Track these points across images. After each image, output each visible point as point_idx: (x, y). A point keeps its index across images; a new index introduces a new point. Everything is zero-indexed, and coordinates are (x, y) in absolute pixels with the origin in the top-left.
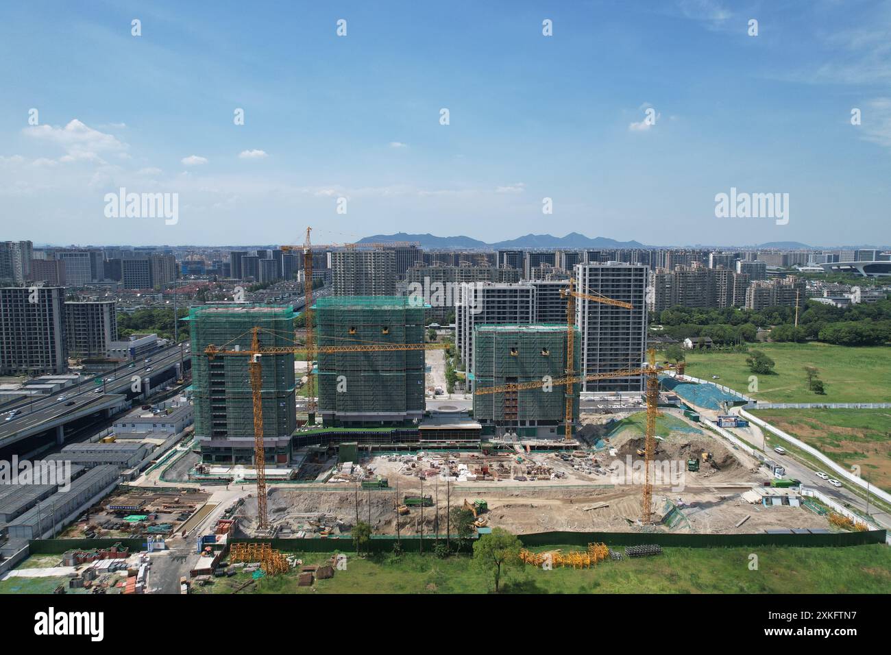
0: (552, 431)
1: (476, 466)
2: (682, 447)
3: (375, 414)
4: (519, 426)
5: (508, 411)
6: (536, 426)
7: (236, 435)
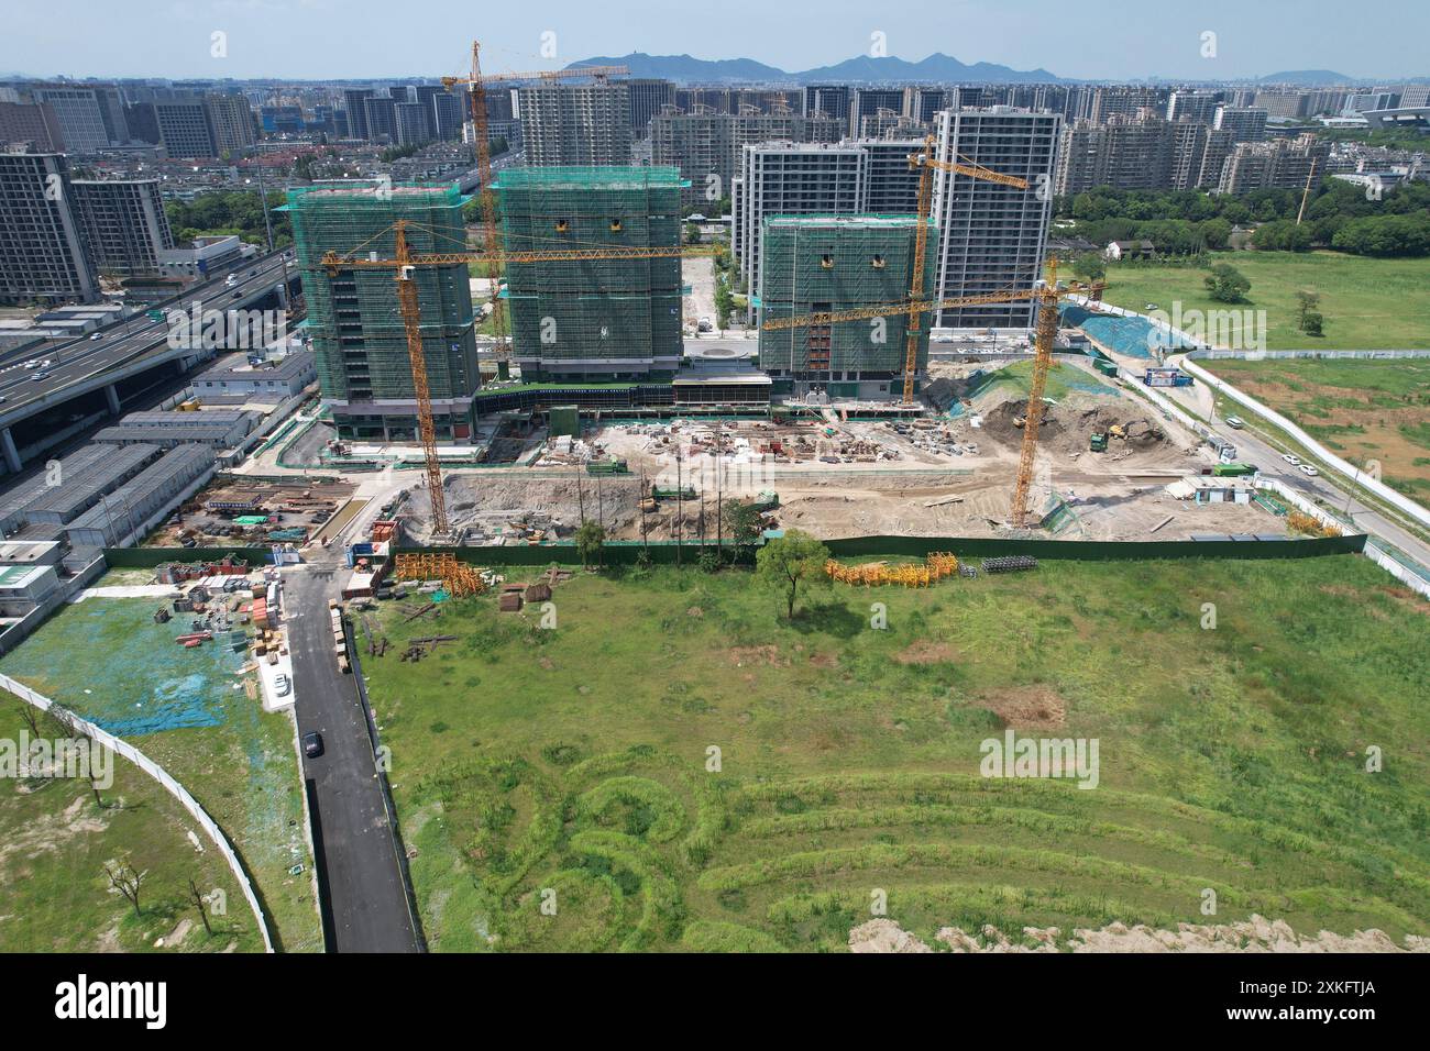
0: (883, 388)
1: (763, 441)
2: (1085, 416)
3: (603, 361)
4: (831, 381)
5: (814, 357)
6: (858, 380)
7: (386, 396)
